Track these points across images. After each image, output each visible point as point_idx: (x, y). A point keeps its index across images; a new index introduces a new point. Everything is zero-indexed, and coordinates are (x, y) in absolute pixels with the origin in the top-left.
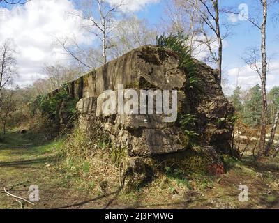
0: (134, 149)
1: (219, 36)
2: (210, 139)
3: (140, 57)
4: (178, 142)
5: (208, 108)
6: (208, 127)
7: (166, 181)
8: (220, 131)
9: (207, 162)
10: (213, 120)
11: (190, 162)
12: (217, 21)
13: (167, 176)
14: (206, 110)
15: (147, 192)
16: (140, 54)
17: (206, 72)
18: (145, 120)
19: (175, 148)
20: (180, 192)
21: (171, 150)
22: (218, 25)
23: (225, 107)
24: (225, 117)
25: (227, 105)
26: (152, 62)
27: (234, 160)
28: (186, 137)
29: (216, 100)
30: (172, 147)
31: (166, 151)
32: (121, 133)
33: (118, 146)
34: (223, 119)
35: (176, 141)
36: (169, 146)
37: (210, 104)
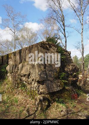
0: (41, 90)
1: (65, 36)
2: (71, 83)
3: (41, 46)
4: (60, 86)
5: (69, 69)
6: (70, 77)
7: (57, 106)
8: (74, 79)
9: (71, 94)
10: (72, 74)
11: (64, 95)
12: (64, 30)
13: (57, 103)
14: (68, 70)
15: (49, 112)
16: (41, 45)
17: (66, 53)
18: (45, 77)
19: (59, 89)
20: (64, 110)
21: (57, 90)
22: (65, 32)
23: (75, 68)
24: (76, 73)
25: (76, 67)
26: (46, 49)
27: (80, 91)
28: (62, 83)
29: (72, 65)
30: (57, 89)
31: (55, 91)
32: (33, 83)
33: (32, 89)
34: (75, 73)
35: (59, 85)
36: (56, 88)
37: (70, 67)
